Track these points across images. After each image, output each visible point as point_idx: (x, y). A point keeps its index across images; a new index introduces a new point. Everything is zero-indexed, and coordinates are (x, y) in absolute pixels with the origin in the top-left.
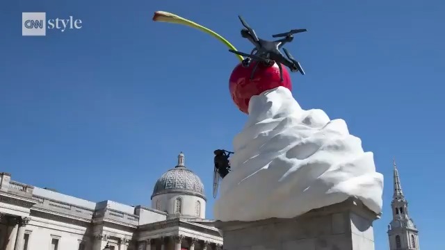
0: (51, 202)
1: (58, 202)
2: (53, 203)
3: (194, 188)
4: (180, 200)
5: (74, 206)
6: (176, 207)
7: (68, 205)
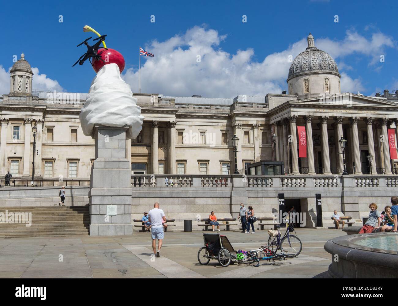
0: (195, 106)
1: (200, 105)
2: (196, 106)
3: (321, 67)
4: (306, 80)
5: (213, 105)
6: (304, 88)
7: (208, 105)
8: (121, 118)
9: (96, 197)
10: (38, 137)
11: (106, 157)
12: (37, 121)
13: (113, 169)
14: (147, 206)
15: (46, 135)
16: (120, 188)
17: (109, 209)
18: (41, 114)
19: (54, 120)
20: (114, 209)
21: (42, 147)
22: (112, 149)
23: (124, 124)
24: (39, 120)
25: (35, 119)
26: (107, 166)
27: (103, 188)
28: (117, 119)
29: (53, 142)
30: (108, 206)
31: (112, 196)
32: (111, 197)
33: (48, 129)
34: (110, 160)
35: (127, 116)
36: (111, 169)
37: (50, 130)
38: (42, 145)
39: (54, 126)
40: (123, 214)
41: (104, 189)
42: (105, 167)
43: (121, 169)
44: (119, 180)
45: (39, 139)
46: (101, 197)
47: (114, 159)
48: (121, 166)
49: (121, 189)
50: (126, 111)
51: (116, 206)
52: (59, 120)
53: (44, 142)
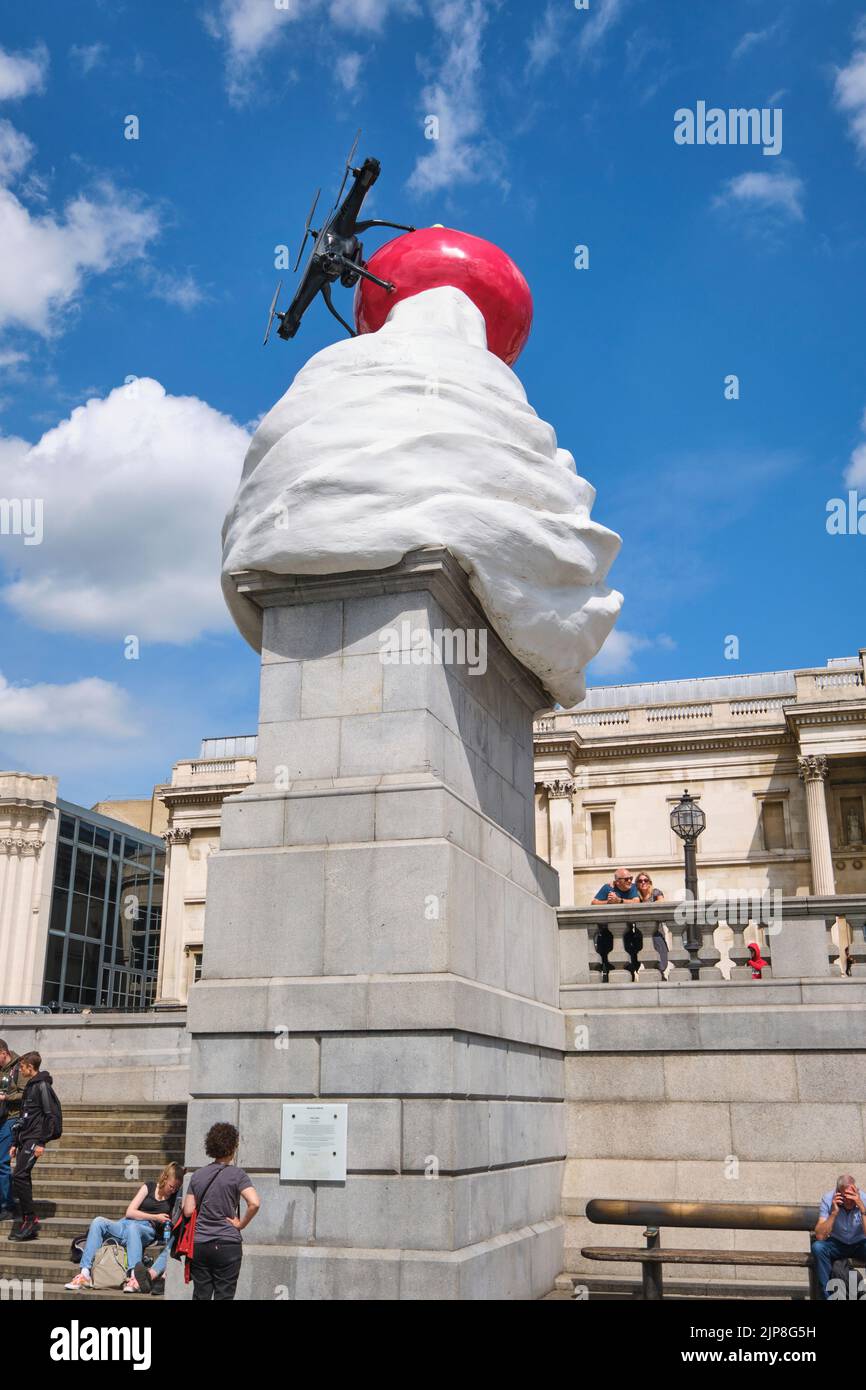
8: (377, 507)
9: (217, 1042)
10: (558, 844)
11: (305, 775)
12: (549, 789)
13: (332, 848)
14: (715, 1109)
15: (589, 838)
16: (378, 979)
17: (299, 1129)
18: (564, 763)
19: (611, 780)
20: (329, 1129)
21: (576, 882)
22: (340, 718)
23: (405, 549)
24: (557, 782)
25: (542, 783)
26: (298, 830)
27: (264, 982)
28: (347, 519)
29: (612, 861)
30: (289, 1107)
31: (318, 1035)
32: (313, 1042)
33: (592, 814)
34: (323, 787)
35: (416, 496)
36: (320, 848)
37: (601, 819)
38: (575, 873)
39: (614, 803)
40: (392, 1172)
41: (267, 989)
42: (285, 839)
43: (381, 845)
44: (370, 920)
45: (561, 851)
46: (247, 1041)
47: (343, 784)
48: (386, 826)
49: (378, 985)
50: (408, 462)
51: (342, 1107)
52: (629, 778)
53: (583, 863)
